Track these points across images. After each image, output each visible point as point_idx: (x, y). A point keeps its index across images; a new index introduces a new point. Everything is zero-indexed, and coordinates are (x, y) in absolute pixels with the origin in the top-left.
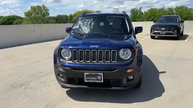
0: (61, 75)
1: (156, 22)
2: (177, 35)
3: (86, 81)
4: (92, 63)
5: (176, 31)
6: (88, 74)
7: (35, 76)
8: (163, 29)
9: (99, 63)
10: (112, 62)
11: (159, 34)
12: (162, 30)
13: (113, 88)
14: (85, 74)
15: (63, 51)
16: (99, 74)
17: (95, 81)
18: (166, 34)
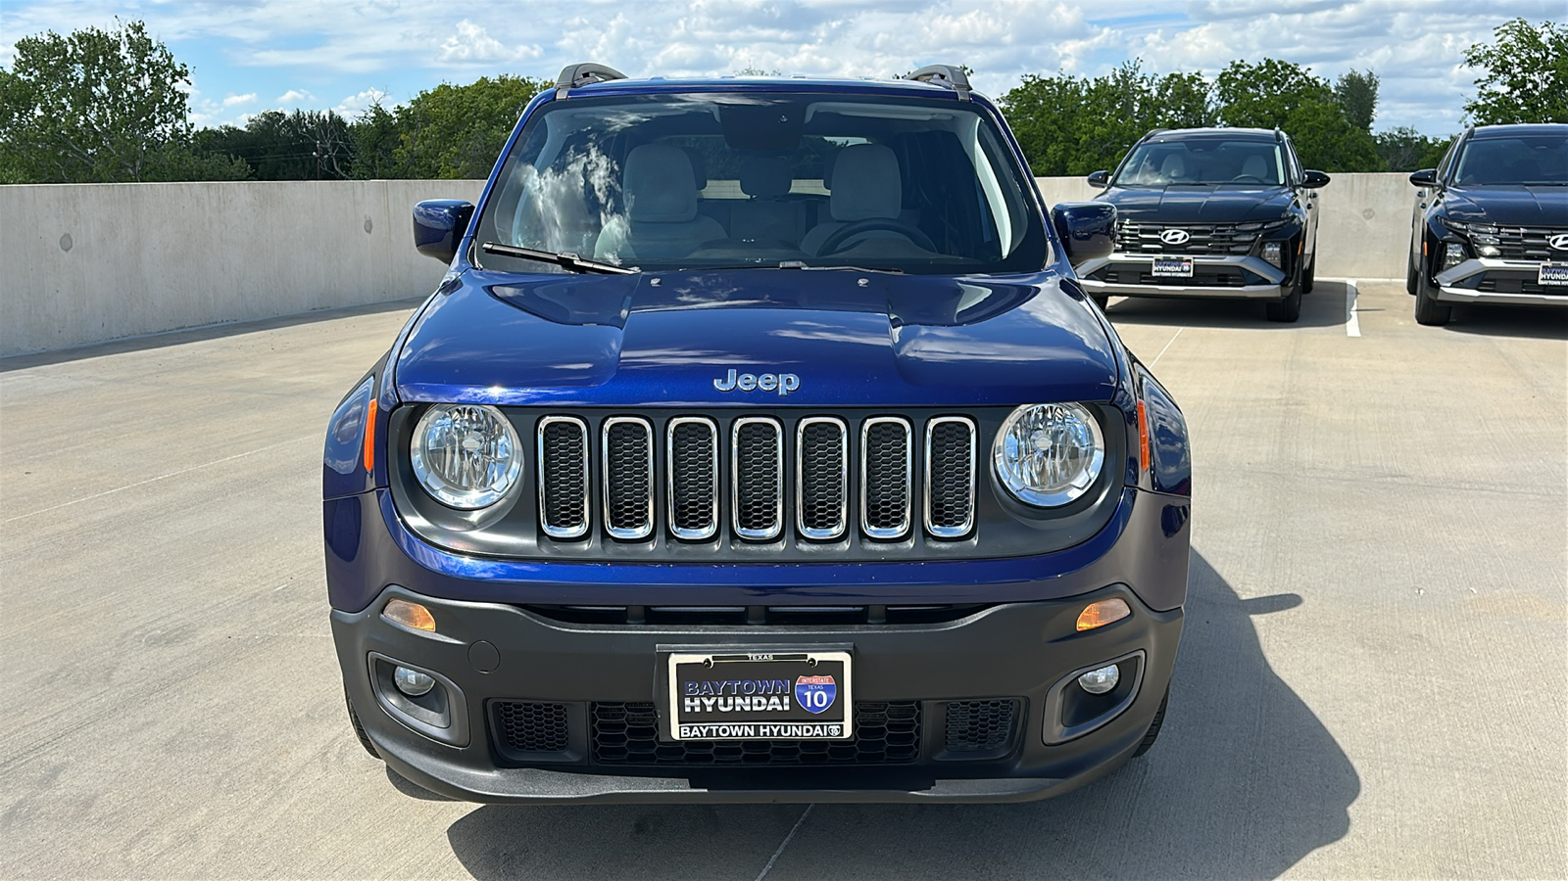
0: (409, 676)
1: (1114, 184)
2: (1283, 284)
3: (677, 732)
4: (738, 546)
5: (1273, 250)
6: (700, 659)
7: (108, 679)
8: (1176, 235)
9: (803, 547)
10: (937, 530)
11: (1142, 273)
12: (1167, 249)
13: (943, 790)
14: (674, 660)
15: (428, 431)
16: (818, 657)
17: (768, 731)
18: (1201, 276)
